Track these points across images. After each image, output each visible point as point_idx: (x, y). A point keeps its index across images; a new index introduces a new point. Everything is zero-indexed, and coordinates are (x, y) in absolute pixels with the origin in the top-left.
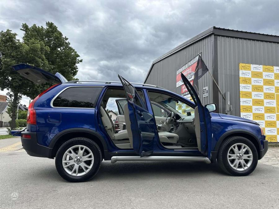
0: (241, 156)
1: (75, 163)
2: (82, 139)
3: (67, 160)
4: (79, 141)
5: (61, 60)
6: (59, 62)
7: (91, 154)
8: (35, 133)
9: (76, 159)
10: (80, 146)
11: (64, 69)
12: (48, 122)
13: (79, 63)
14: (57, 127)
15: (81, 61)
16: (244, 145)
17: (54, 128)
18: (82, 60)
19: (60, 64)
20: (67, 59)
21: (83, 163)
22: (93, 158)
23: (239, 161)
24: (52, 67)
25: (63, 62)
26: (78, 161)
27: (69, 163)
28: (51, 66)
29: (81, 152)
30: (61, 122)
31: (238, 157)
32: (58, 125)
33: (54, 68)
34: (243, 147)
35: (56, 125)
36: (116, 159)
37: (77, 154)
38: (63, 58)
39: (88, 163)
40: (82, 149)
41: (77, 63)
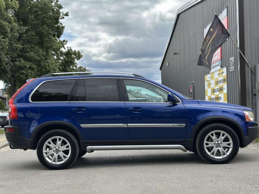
0: (219, 143)
1: (54, 153)
2: (59, 131)
3: (47, 150)
4: (56, 132)
5: (36, 17)
6: (33, 20)
7: (68, 144)
8: (18, 126)
9: (55, 149)
10: (58, 137)
11: (41, 30)
12: (28, 116)
13: (64, 18)
14: (37, 120)
15: (67, 15)
16: (222, 132)
17: (34, 121)
18: (68, 12)
19: (33, 22)
20: (44, 13)
21: (61, 152)
22: (70, 148)
23: (218, 148)
24: (24, 29)
25: (39, 19)
26: (57, 151)
27: (49, 153)
28: (22, 27)
29: (59, 143)
30: (40, 115)
31: (216, 145)
32: (38, 119)
33: (27, 31)
34: (221, 134)
35: (35, 119)
36: (91, 148)
37: (55, 144)
38: (39, 13)
39: (66, 152)
40: (60, 140)
41: (61, 18)
